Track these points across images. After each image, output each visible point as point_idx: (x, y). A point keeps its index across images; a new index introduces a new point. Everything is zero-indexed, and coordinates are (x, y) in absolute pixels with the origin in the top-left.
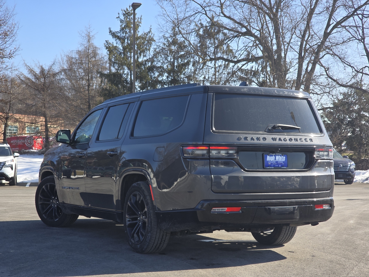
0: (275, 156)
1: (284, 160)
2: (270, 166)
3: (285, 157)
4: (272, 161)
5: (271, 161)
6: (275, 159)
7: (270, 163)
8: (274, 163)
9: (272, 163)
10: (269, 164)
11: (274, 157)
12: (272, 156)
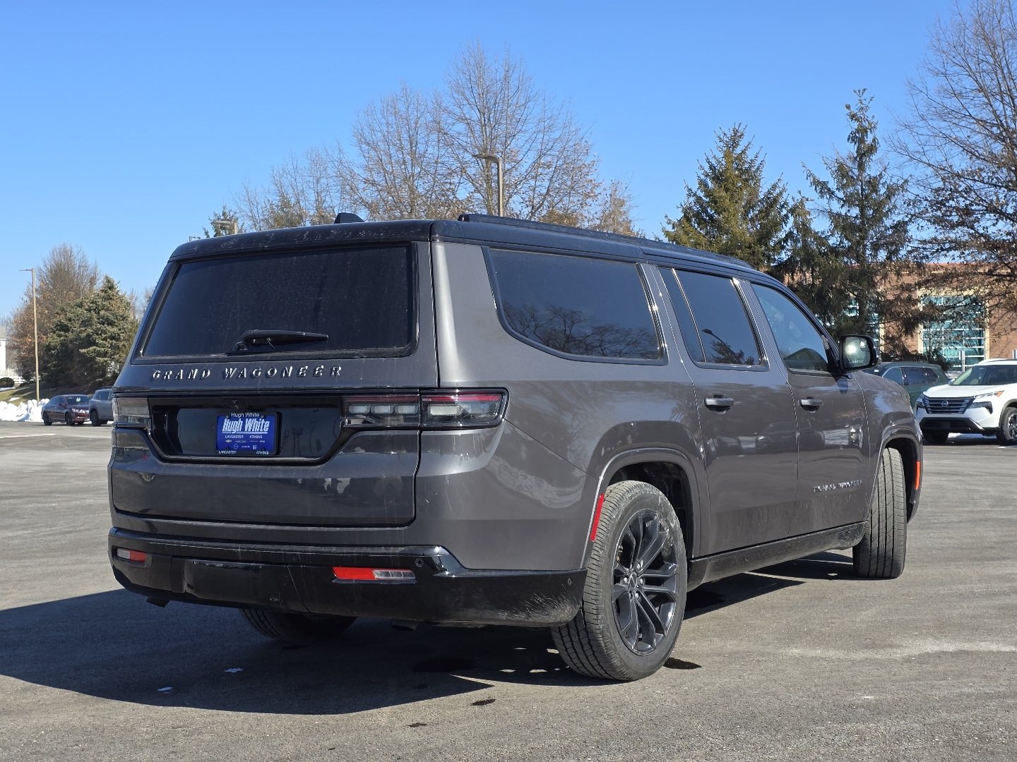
0: (244, 419)
1: (264, 430)
2: (229, 447)
3: (268, 422)
4: (235, 434)
5: (231, 434)
6: (243, 429)
7: (230, 439)
8: (239, 439)
9: (234, 440)
10: (228, 441)
11: (241, 422)
12: (237, 419)
